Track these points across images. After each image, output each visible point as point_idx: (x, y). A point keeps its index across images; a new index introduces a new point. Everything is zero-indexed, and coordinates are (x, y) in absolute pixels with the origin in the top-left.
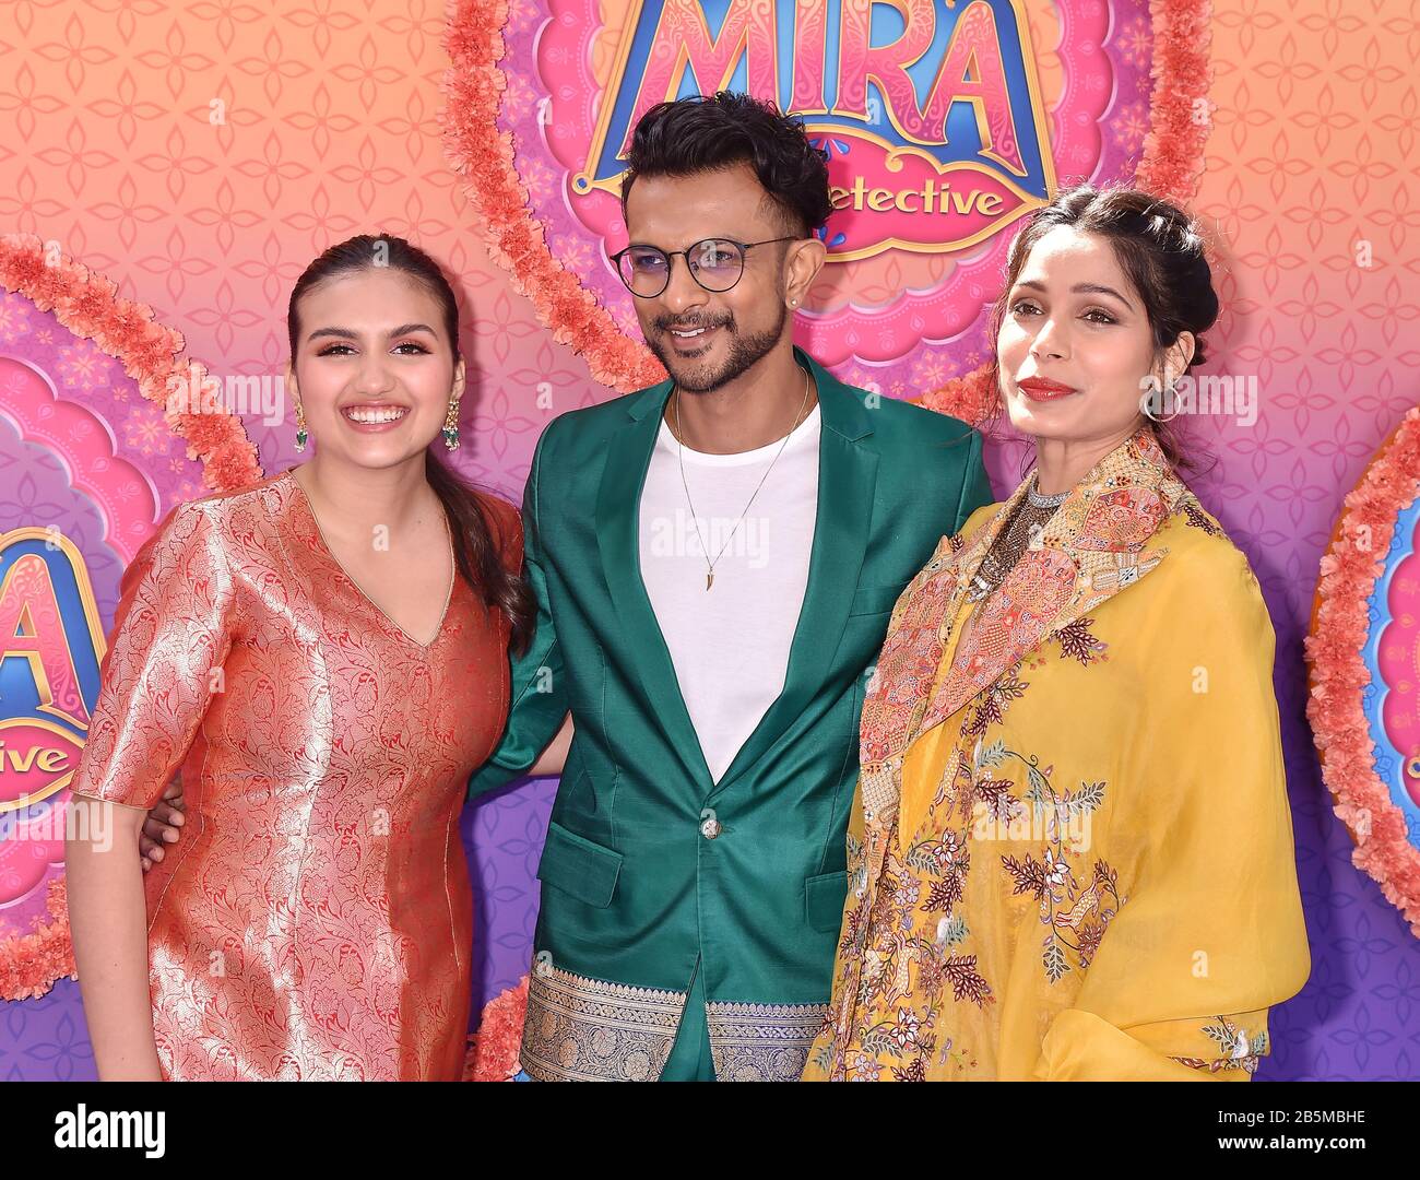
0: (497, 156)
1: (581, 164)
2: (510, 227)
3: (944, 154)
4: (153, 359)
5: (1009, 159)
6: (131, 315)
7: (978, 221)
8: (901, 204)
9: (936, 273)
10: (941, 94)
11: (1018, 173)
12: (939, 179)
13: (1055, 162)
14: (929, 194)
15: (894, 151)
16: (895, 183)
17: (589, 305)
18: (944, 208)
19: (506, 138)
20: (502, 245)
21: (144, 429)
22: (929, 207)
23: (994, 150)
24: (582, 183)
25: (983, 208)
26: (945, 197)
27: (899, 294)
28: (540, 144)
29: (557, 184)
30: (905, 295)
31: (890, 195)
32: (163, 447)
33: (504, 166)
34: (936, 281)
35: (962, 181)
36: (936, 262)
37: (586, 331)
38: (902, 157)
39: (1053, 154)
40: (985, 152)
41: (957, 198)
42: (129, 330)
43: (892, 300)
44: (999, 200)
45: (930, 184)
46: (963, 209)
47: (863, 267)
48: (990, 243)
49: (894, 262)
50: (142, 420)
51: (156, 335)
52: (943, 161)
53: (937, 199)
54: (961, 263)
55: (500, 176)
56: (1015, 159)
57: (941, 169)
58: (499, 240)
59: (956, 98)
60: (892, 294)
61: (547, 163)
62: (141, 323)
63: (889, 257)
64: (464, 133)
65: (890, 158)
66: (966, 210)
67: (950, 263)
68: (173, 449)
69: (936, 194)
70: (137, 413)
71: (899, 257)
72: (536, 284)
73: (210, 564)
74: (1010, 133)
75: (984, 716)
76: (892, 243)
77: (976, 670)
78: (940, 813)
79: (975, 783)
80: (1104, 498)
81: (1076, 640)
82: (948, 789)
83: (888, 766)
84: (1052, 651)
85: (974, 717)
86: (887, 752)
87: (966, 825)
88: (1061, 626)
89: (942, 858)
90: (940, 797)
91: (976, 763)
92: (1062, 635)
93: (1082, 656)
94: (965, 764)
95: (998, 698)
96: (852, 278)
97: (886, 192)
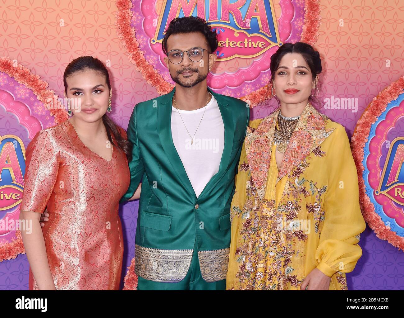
0: (131, 34)
1: (153, 36)
2: (135, 53)
3: (250, 31)
4: (40, 90)
5: (267, 33)
6: (34, 78)
7: (259, 49)
8: (238, 45)
9: (248, 64)
11: (269, 36)
12: (248, 38)
13: (279, 33)
14: (246, 42)
15: (237, 31)
17: (156, 74)
18: (250, 46)
19: (133, 29)
20: (133, 58)
21: (38, 108)
22: (246, 46)
23: (263, 30)
24: (154, 41)
25: (260, 46)
26: (250, 43)
27: (238, 69)
28: (142, 30)
29: (147, 41)
30: (240, 70)
31: (235, 43)
32: (44, 113)
33: (133, 37)
34: (248, 65)
35: (255, 39)
36: (248, 60)
37: (155, 80)
38: (238, 33)
39: (279, 31)
40: (261, 31)
41: (253, 43)
42: (34, 82)
43: (237, 71)
44: (264, 44)
45: (246, 40)
46: (255, 46)
47: (229, 62)
48: (263, 55)
49: (237, 61)
50: (38, 106)
51: (41, 83)
52: (250, 34)
53: (248, 44)
54: (254, 61)
55: (132, 39)
56: (269, 33)
57: (249, 36)
58: (132, 56)
59: (253, 17)
60: (237, 69)
61: (144, 36)
62: (37, 80)
63: (236, 59)
64: (122, 28)
65: (235, 33)
66: (256, 47)
67: (252, 60)
68: (46, 114)
69: (248, 42)
70: (37, 104)
71: (238, 60)
72: (142, 68)
73: (52, 144)
74: (267, 26)
75: (298, 173)
76: (236, 56)
77: (292, 162)
78: (285, 197)
79: (299, 189)
80: (309, 117)
81: (318, 152)
82: (287, 191)
83: (263, 187)
84: (313, 155)
85: (292, 173)
86: (262, 184)
87: (296, 199)
88: (314, 148)
89: (288, 208)
90: (285, 194)
91: (297, 184)
92: (313, 151)
93: (320, 155)
94: (291, 185)
95: (301, 168)
96: (226, 65)
97: (235, 42)
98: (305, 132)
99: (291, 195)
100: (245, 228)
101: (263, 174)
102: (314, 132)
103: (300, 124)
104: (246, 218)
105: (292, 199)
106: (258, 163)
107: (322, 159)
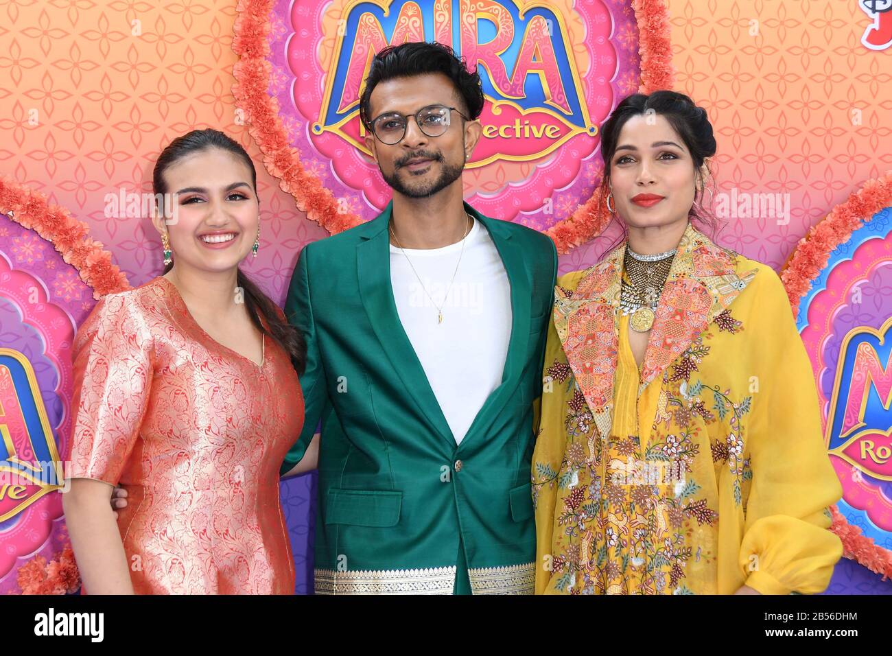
0: (270, 110)
1: (316, 117)
2: (279, 152)
3: (525, 104)
4: (71, 241)
5: (562, 106)
6: (57, 214)
7: (546, 142)
8: (502, 133)
9: (525, 172)
10: (521, 68)
11: (567, 113)
12: (523, 118)
13: (588, 107)
14: (518, 127)
15: (496, 103)
16: (498, 121)
18: (527, 135)
19: (274, 100)
21: (65, 285)
22: (518, 135)
23: (553, 101)
24: (318, 128)
25: (549, 134)
26: (527, 128)
27: (505, 186)
28: (292, 106)
29: (303, 129)
30: (508, 186)
31: (495, 129)
32: (77, 295)
33: (273, 117)
34: (525, 177)
35: (537, 119)
36: (525, 166)
38: (500, 106)
39: (586, 102)
40: (548, 102)
41: (534, 129)
42: (56, 222)
43: (501, 190)
44: (558, 129)
45: (518, 121)
46: (538, 135)
47: (483, 171)
48: (556, 153)
49: (500, 167)
50: (64, 280)
51: (73, 225)
52: (524, 108)
53: (522, 130)
54: (538, 166)
55: (272, 122)
56: (565, 105)
57: (524, 113)
59: (529, 71)
60: (501, 186)
61: (297, 117)
62: (64, 218)
63: (496, 166)
64: (250, 98)
65: (494, 107)
66: (539, 135)
67: (533, 167)
68: (83, 296)
69: (522, 127)
70: (61, 276)
71: (504, 165)
73: (135, 324)
74: (561, 90)
75: (683, 369)
76: (498, 156)
77: (670, 346)
78: (661, 428)
79: (690, 406)
80: (696, 251)
81: (725, 321)
82: (663, 414)
83: (607, 408)
84: (714, 329)
85: (671, 372)
86: (605, 401)
87: (684, 430)
88: (717, 314)
89: (669, 451)
90: (659, 419)
91: (686, 395)
92: (716, 320)
93: (731, 329)
94: (673, 398)
95: (693, 357)
96: (477, 177)
97: (493, 127)
98: (692, 281)
99: (673, 422)
100: (570, 510)
101: (604, 381)
102: (712, 281)
103: (678, 267)
104: (571, 485)
105: (675, 431)
106: (592, 356)
107: (737, 338)
